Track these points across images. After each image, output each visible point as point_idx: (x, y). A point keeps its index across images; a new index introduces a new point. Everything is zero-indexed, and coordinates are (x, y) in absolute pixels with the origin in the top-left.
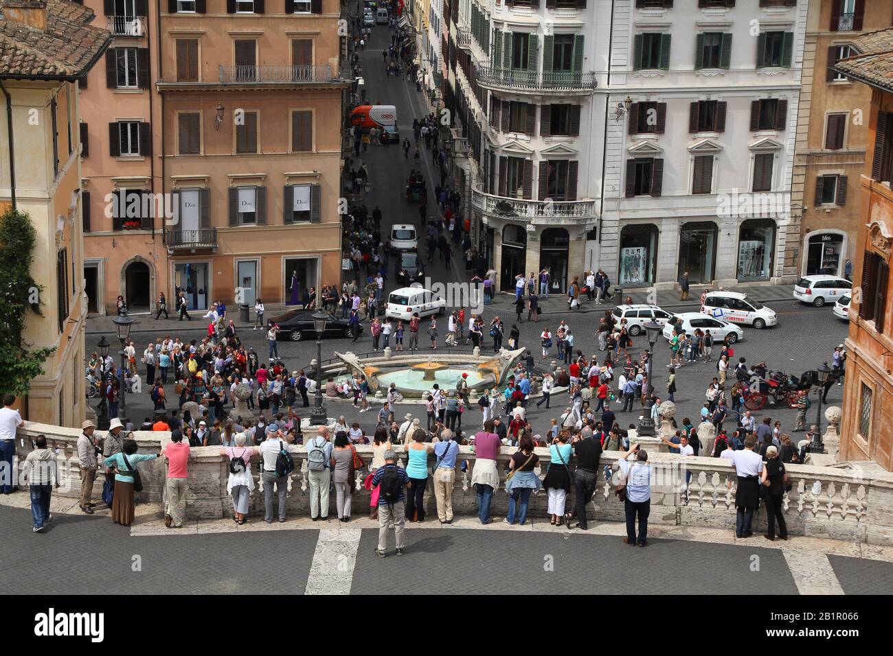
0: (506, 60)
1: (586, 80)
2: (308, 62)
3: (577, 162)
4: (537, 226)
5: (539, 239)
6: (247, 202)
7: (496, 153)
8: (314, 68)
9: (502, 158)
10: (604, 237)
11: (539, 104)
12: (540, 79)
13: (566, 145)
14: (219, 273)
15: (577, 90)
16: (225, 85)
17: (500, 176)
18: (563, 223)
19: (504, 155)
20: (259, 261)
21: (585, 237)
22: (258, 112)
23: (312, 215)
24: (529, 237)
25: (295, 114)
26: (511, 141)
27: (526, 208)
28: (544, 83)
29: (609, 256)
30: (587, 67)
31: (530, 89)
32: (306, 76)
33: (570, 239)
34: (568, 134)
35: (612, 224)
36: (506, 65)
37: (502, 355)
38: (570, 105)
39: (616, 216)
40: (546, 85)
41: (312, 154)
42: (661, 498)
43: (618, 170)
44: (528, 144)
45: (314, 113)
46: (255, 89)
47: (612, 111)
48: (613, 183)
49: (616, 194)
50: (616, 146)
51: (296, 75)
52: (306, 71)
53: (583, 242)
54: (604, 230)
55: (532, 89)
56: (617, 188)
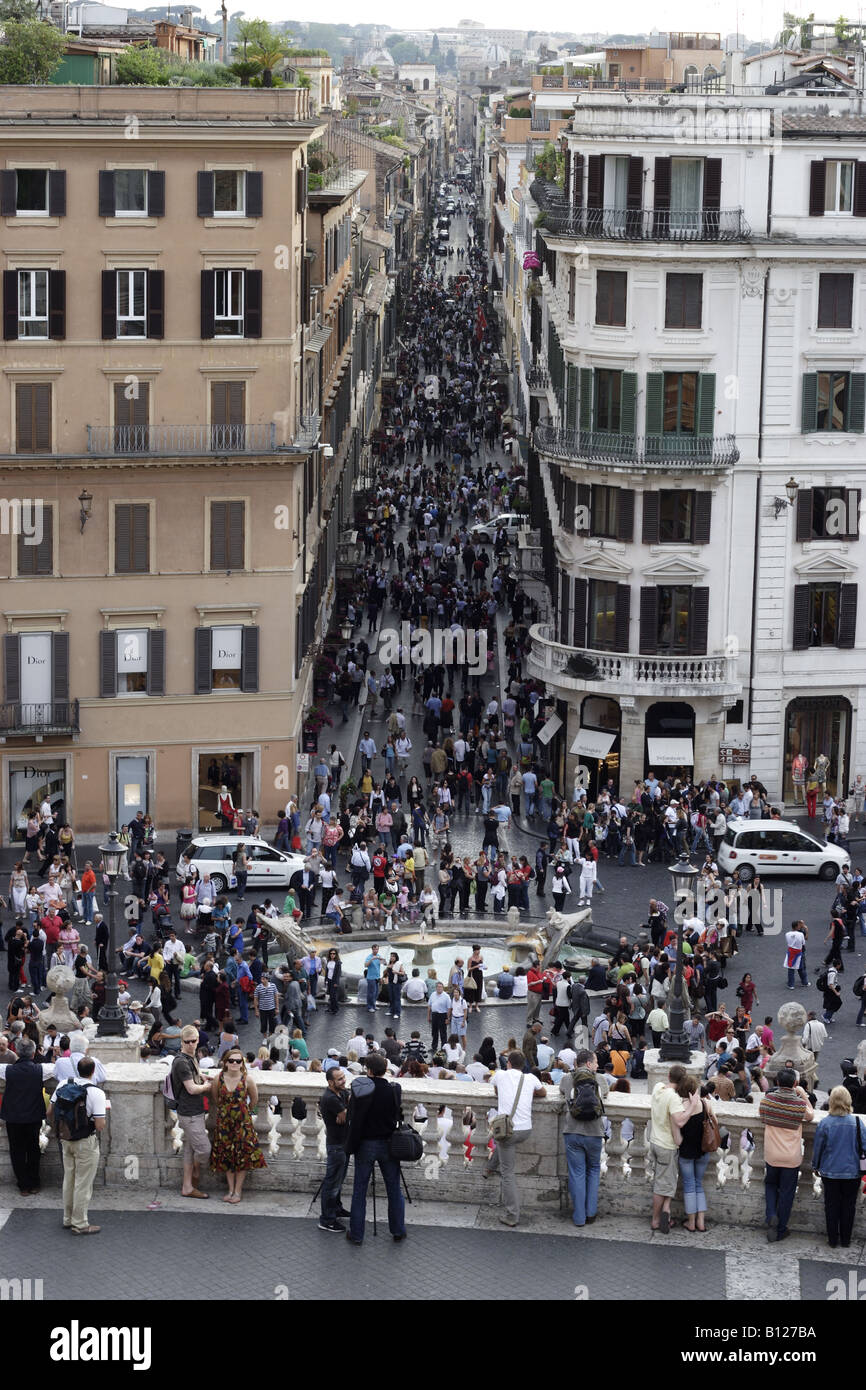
0: (585, 416)
1: (720, 449)
2: (239, 418)
3: (707, 588)
4: (639, 699)
5: (643, 721)
6: (132, 652)
7: (569, 572)
8: (247, 428)
9: (578, 580)
10: (756, 718)
11: (639, 489)
12: (641, 447)
13: (687, 558)
14: (85, 777)
15: (704, 466)
16: (95, 458)
17: (576, 611)
18: (682, 693)
19: (583, 577)
20: (154, 756)
21: (722, 717)
22: (153, 503)
23: (246, 677)
24: (625, 718)
25: (215, 506)
26: (594, 551)
27: (619, 666)
28: (648, 453)
29: (765, 750)
30: (721, 427)
31: (622, 464)
32: (234, 441)
33: (697, 722)
34: (691, 541)
35: (769, 695)
36: (585, 423)
37: (551, 922)
38: (693, 491)
39: (778, 683)
40: (650, 457)
41: (245, 574)
42: (535, 1162)
43: (779, 603)
44: (621, 558)
45: (247, 505)
46: (147, 464)
47: (766, 502)
48: (771, 625)
49: (775, 645)
50: (775, 562)
51: (218, 440)
52: (234, 434)
53: (719, 726)
54: (756, 707)
55: (627, 464)
56: (777, 634)
